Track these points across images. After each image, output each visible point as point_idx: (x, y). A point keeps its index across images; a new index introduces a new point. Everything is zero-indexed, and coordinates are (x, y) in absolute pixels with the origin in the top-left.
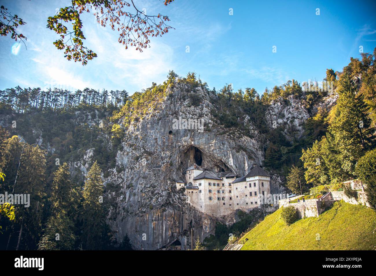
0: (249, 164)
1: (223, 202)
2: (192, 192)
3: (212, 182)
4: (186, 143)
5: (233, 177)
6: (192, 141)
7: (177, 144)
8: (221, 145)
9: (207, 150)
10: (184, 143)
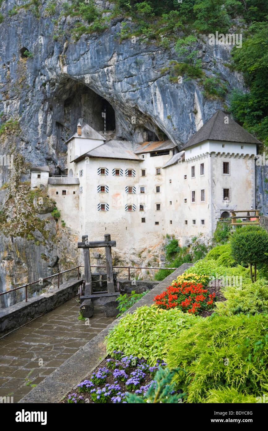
0: (206, 112)
1: (142, 215)
2: (64, 192)
3: (110, 167)
4: (55, 73)
5: (166, 152)
6: (64, 65)
7: (37, 79)
8: (133, 67)
9: (100, 85)
10: (49, 73)
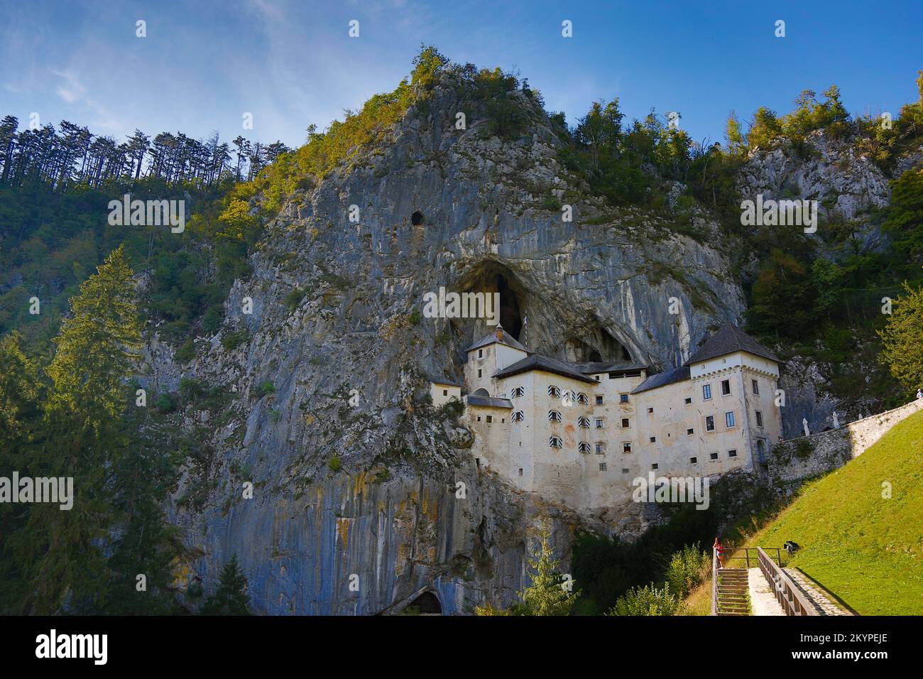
0: (695, 325)
1: (600, 459)
2: (489, 419)
3: (562, 385)
4: (472, 252)
5: (632, 373)
6: (492, 242)
7: (439, 255)
8: (596, 260)
9: (544, 276)
10: (463, 250)
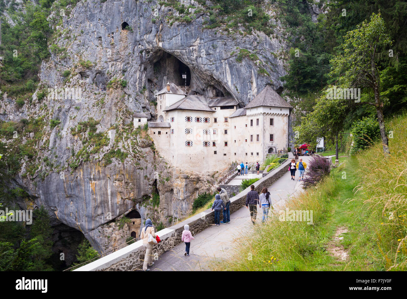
0: (259, 83)
1: (214, 149)
2: (159, 133)
3: (194, 116)
4: (151, 46)
5: (232, 107)
6: (159, 41)
7: (136, 47)
8: (211, 49)
9: (187, 58)
10: (147, 44)
